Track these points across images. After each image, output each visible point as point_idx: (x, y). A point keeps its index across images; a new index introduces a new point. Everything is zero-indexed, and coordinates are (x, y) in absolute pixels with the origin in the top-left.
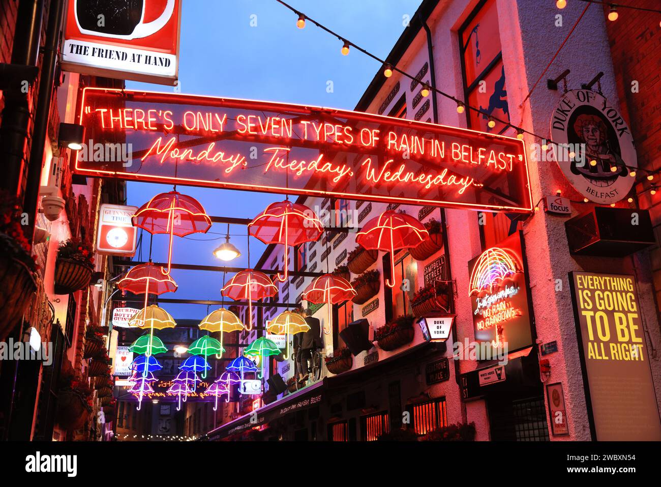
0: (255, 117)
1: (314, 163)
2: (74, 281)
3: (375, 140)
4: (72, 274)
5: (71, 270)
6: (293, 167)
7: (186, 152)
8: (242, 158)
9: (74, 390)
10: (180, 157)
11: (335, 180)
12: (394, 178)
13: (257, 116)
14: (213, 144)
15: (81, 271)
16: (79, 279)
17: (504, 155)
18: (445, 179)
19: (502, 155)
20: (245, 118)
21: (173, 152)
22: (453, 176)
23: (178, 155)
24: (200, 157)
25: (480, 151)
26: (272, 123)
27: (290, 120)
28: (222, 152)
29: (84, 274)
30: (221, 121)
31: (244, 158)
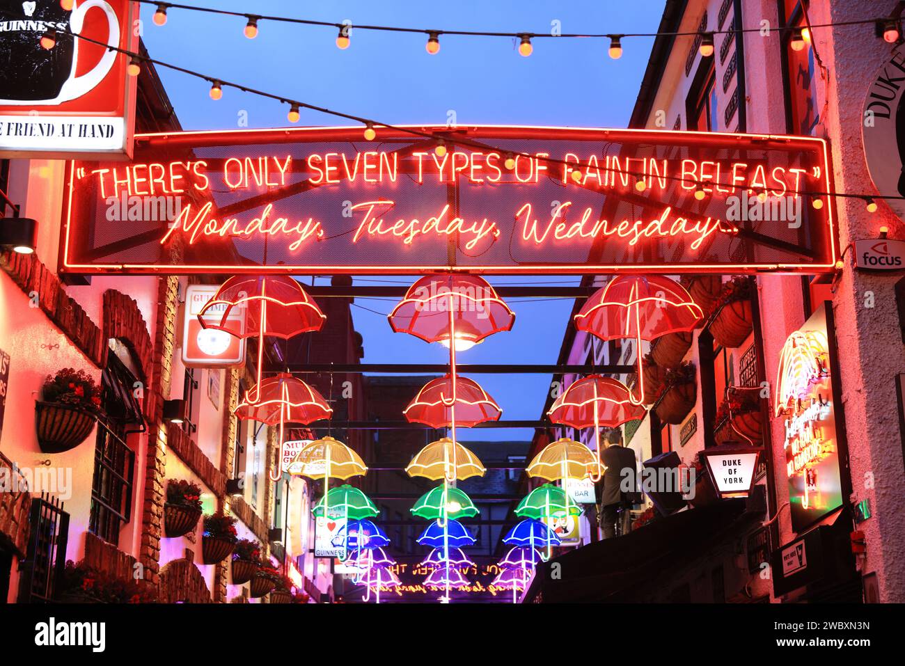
0: (336, 154)
1: (434, 221)
2: (66, 434)
3: (540, 171)
4: (61, 423)
5: (58, 418)
6: (398, 231)
7: (228, 223)
8: (316, 223)
9: (86, 593)
10: (219, 233)
11: (469, 246)
12: (571, 233)
13: (340, 153)
14: (270, 206)
15: (74, 419)
16: (72, 429)
17: (784, 171)
18: (666, 226)
19: (779, 172)
20: (320, 159)
21: (209, 225)
22: (680, 219)
23: (216, 230)
24: (250, 228)
25: (735, 169)
26: (365, 162)
27: (393, 153)
28: (284, 218)
29: (79, 422)
30: (283, 167)
31: (318, 223)
